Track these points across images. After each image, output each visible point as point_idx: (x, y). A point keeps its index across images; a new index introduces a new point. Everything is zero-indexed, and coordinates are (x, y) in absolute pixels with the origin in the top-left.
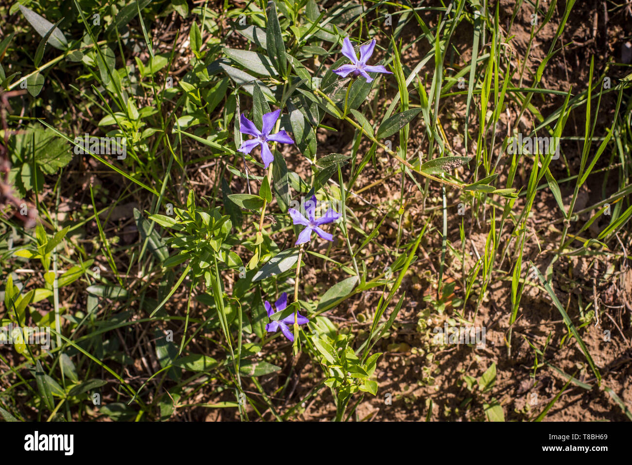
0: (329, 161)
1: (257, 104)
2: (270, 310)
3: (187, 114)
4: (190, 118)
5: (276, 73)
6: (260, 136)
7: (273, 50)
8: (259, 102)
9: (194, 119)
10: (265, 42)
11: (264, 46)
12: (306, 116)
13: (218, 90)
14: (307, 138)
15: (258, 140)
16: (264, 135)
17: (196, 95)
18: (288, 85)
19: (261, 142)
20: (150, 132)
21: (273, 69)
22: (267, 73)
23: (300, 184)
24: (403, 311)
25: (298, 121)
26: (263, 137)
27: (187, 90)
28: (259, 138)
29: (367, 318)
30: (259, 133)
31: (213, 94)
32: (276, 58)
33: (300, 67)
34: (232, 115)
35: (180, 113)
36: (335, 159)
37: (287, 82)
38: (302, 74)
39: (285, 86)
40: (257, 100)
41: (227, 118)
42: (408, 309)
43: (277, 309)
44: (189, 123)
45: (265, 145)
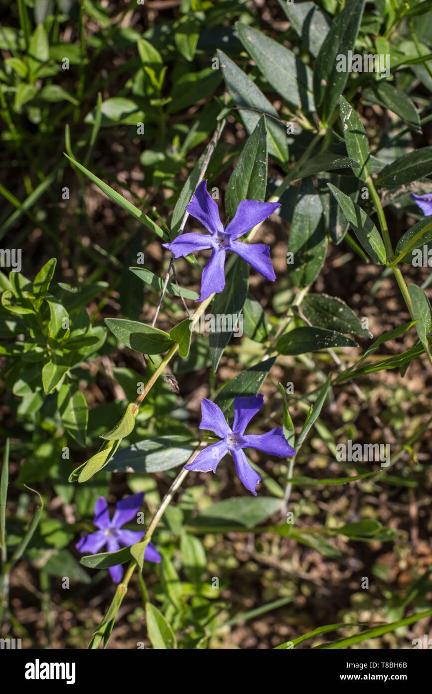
0: (328, 310)
1: (247, 159)
2: (102, 513)
3: (130, 95)
4: (130, 106)
5: (312, 108)
6: (220, 234)
7: (325, 68)
8: (253, 157)
9: (135, 112)
10: (321, 42)
11: (315, 48)
12: (327, 214)
13: (201, 81)
14: (309, 253)
15: (212, 241)
16: (228, 236)
17: (157, 76)
18: (323, 138)
19: (216, 246)
20: (55, 92)
21: (310, 96)
22: (295, 99)
23: (258, 326)
24: (333, 567)
25: (308, 216)
26: (224, 239)
27: (145, 57)
28: (216, 236)
29: (270, 552)
30: (220, 227)
31: (189, 84)
32: (324, 82)
33: (356, 132)
34: (203, 136)
35: (117, 90)
36: (339, 315)
37: (323, 132)
38: (354, 145)
39: (316, 139)
40: (250, 152)
41: (194, 137)
42: (342, 568)
43: (117, 514)
44: (125, 115)
45: (220, 258)
